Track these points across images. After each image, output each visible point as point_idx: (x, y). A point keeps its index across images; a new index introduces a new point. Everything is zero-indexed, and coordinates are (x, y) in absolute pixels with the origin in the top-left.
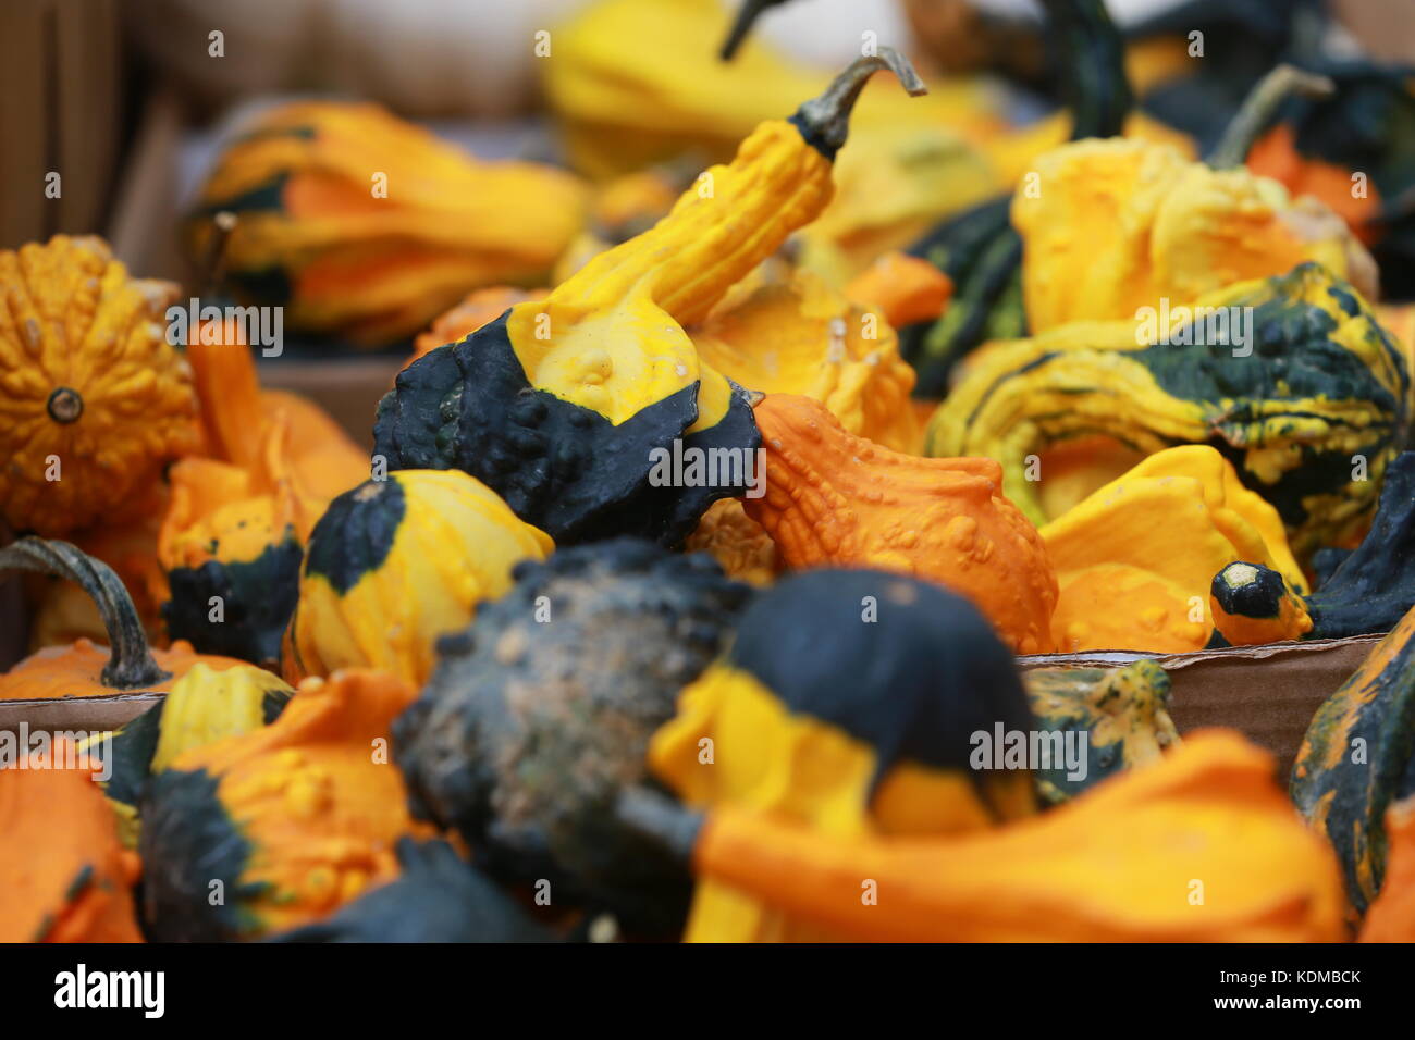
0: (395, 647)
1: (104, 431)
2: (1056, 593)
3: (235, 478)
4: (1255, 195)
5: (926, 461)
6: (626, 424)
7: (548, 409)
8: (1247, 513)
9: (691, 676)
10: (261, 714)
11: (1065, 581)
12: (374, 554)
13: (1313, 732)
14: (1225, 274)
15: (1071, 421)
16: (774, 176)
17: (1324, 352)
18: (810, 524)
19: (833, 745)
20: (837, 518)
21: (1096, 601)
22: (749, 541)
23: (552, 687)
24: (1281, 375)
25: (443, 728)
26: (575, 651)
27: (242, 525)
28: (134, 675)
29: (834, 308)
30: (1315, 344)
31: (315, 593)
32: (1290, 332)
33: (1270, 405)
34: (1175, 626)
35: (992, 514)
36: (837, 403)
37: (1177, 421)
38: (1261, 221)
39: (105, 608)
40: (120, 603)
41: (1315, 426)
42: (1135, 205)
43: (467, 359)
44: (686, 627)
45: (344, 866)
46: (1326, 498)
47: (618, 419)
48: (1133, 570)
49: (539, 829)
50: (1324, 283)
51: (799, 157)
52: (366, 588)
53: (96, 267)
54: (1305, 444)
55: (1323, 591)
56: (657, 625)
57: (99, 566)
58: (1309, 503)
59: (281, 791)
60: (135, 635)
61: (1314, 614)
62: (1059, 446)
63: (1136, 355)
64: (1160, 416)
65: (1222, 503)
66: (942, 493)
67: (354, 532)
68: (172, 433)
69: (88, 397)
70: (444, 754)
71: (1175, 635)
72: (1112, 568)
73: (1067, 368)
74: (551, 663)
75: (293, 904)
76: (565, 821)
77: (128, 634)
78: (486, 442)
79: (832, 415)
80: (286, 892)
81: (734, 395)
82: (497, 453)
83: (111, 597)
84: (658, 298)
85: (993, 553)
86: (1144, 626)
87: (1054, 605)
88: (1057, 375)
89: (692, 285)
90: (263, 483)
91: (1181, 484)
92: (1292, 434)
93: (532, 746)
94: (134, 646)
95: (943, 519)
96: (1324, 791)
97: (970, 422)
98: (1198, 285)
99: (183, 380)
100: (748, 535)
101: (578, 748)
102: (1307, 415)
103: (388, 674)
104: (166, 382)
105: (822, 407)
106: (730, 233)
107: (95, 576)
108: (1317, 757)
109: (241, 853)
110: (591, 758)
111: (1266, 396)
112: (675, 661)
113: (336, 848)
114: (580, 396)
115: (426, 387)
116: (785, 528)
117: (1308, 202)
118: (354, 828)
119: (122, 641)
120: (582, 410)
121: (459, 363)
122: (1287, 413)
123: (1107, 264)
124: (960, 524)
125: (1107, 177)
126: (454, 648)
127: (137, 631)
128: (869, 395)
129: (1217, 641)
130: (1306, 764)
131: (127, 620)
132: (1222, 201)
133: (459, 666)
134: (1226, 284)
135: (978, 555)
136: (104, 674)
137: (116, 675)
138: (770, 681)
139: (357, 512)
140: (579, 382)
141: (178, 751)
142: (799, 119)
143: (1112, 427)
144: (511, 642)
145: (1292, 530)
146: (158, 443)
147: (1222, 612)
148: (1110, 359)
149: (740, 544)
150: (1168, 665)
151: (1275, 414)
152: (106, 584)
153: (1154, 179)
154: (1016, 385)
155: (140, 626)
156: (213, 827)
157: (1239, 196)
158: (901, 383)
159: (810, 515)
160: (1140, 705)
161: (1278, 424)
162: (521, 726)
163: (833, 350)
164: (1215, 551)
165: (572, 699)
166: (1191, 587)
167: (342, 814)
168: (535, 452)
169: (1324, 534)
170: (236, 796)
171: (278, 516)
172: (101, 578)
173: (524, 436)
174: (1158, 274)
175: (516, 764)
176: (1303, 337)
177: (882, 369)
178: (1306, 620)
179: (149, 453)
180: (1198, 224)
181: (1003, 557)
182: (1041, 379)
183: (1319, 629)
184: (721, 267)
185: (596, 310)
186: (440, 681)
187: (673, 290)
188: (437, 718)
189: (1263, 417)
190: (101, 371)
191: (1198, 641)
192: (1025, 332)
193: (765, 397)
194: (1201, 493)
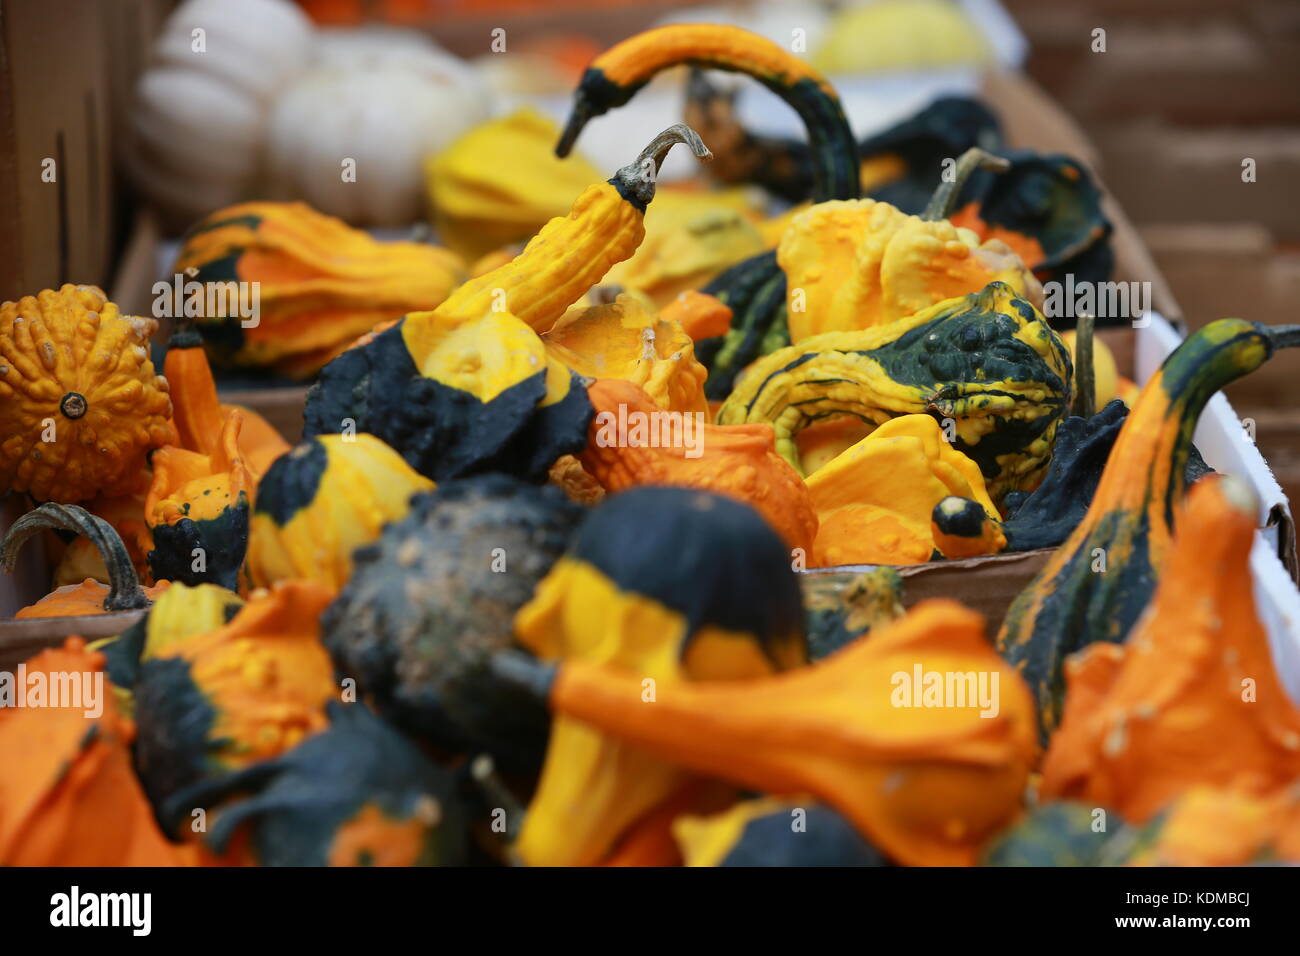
0: (322, 566)
1: (104, 424)
2: (816, 523)
3: (202, 461)
4: (956, 238)
5: (717, 427)
6: (493, 402)
7: (434, 391)
8: (956, 464)
9: (544, 572)
10: (222, 619)
11: (823, 518)
12: (304, 495)
13: (1009, 618)
14: (934, 295)
15: (823, 404)
16: (599, 222)
17: (1009, 346)
18: (632, 474)
19: (653, 613)
20: (652, 470)
21: (846, 531)
22: (586, 491)
23: (440, 582)
24: (978, 364)
25: (360, 616)
26: (457, 555)
27: (207, 493)
28: (128, 602)
29: (646, 320)
30: (1003, 341)
31: (262, 528)
32: (985, 333)
33: (971, 386)
34: (905, 548)
35: (767, 464)
36: (651, 388)
37: (903, 400)
38: (960, 256)
39: (106, 554)
40: (116, 549)
41: (1006, 400)
42: (868, 245)
43: (372, 354)
44: (541, 536)
45: (287, 725)
46: (1013, 456)
47: (487, 396)
48: (872, 507)
49: (433, 690)
50: (1009, 297)
51: (619, 208)
52: (299, 523)
53: (95, 305)
54: (997, 414)
55: (1014, 519)
56: (518, 535)
57: (100, 522)
58: (1001, 460)
59: (237, 671)
60: (128, 572)
61: (1008, 535)
62: (815, 424)
63: (869, 354)
64: (890, 397)
65: (938, 456)
66: (730, 450)
67: (290, 480)
68: (153, 427)
69: (90, 400)
70: (359, 635)
71: (905, 554)
72: (859, 506)
73: (820, 365)
74: (439, 565)
75: (248, 753)
76: (452, 684)
77: (123, 572)
78: (387, 416)
79: (647, 395)
80: (244, 744)
81: (573, 379)
82: (396, 424)
83: (110, 544)
84: (515, 310)
85: (769, 493)
86: (882, 548)
87: (815, 533)
88: (813, 370)
89: (540, 303)
90: (222, 464)
91: (907, 441)
92: (987, 407)
93: (426, 626)
94: (127, 581)
95: (731, 469)
96: (1019, 659)
97: (749, 408)
98: (916, 303)
99: (162, 389)
100: (586, 486)
101: (461, 627)
102: (999, 393)
103: (317, 584)
104: (148, 389)
105: (639, 388)
106: (568, 265)
107: (98, 530)
108: (1013, 636)
109: (209, 716)
110: (470, 635)
111: (968, 380)
112: (533, 561)
113: (280, 711)
114: (457, 381)
115: (342, 378)
116: (613, 478)
117: (994, 242)
118: (294, 696)
119: (118, 577)
120: (459, 392)
121: (366, 357)
122: (983, 392)
123: (847, 289)
124: (744, 472)
125: (845, 226)
126: (366, 556)
127: (130, 570)
128: (674, 383)
129: (936, 557)
130: (1004, 641)
131: (122, 562)
132: (932, 241)
133: (370, 570)
134: (935, 302)
135: (759, 495)
136: (106, 603)
137: (115, 602)
138: (605, 568)
139: (292, 466)
140: (457, 371)
141: (161, 645)
142: (617, 181)
143: (854, 409)
144: (409, 550)
145: (989, 480)
146: (144, 434)
147: (941, 533)
148: (853, 356)
149: (580, 492)
150: (902, 574)
151: (975, 393)
152: (106, 535)
153: (881, 226)
154: (783, 379)
155: (132, 566)
156: (188, 698)
157: (944, 238)
158: (698, 376)
159: (632, 467)
160: (882, 599)
161: (977, 399)
162: (417, 612)
163: (646, 351)
164: (934, 491)
165: (456, 591)
166: (916, 518)
167: (285, 686)
168: (424, 423)
169: (1012, 482)
170: (205, 674)
171: (233, 485)
172: (102, 530)
173: (416, 411)
174: (885, 296)
175: (414, 640)
176: (994, 337)
177: (682, 366)
178: (1001, 539)
179: (137, 441)
180: (914, 258)
181: (777, 497)
182: (800, 375)
183: (1011, 546)
184: (561, 290)
185: (467, 320)
186: (356, 580)
187: (526, 305)
188: (355, 608)
189: (967, 395)
190: (100, 380)
191: (923, 558)
192: (788, 343)
193: (596, 381)
194: (922, 448)
